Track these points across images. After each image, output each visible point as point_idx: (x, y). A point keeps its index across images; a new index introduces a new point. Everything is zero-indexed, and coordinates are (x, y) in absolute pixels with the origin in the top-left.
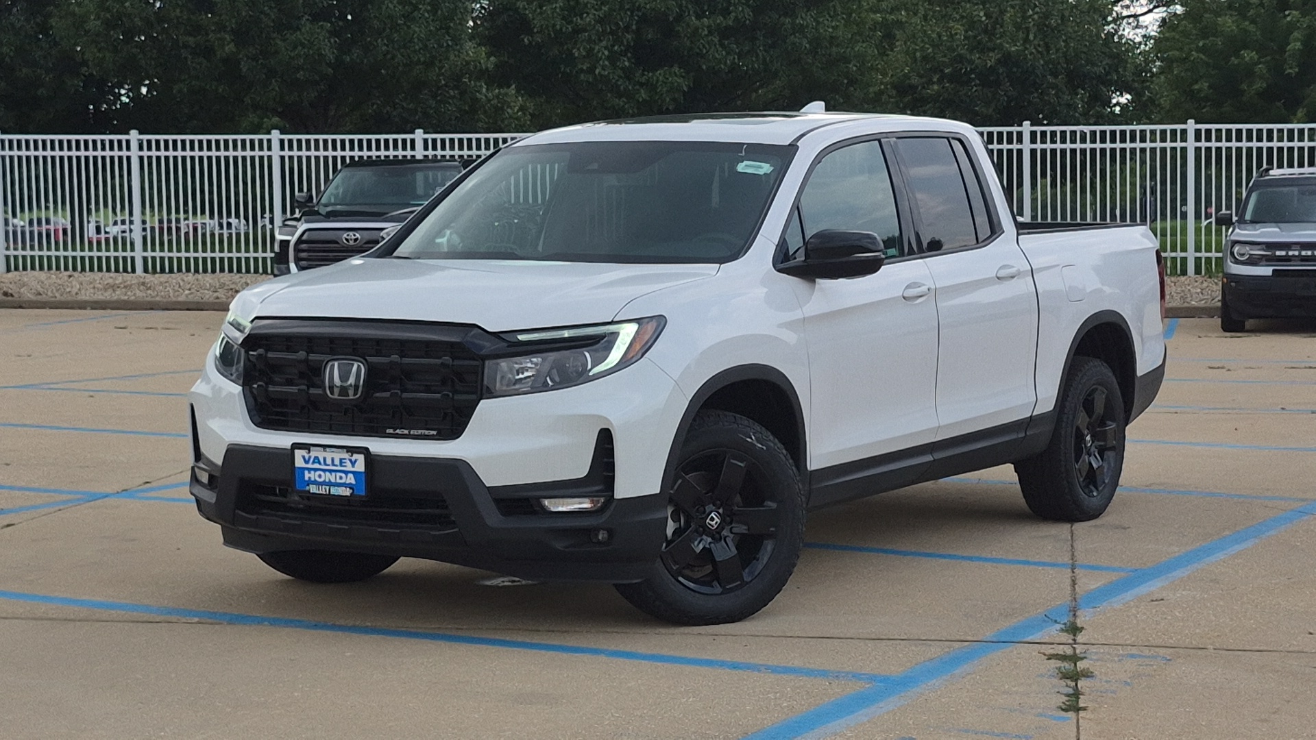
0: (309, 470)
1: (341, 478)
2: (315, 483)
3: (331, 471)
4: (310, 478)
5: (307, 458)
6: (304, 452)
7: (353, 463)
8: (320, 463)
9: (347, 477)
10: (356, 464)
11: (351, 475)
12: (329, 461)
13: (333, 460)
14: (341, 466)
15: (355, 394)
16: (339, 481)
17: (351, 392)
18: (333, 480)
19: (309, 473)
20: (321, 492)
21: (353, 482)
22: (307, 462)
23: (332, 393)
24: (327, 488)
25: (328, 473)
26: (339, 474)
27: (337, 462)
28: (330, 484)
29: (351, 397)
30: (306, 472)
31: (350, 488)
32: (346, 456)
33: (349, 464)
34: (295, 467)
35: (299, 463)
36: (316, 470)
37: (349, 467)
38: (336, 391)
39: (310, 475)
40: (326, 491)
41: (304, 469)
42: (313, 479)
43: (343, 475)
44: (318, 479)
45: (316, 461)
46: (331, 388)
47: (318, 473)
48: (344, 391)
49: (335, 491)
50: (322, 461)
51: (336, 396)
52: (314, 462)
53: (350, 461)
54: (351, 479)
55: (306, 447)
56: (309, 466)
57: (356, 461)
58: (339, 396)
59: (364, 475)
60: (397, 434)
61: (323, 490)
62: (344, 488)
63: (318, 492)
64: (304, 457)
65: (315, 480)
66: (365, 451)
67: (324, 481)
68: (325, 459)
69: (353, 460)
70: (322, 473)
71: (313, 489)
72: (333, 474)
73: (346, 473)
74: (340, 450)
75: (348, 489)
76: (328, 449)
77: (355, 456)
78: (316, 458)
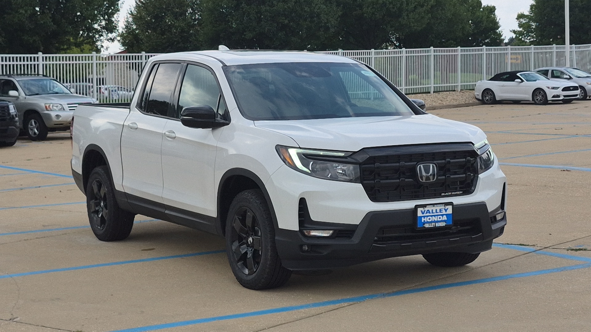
0: (424, 217)
1: (440, 218)
2: (428, 222)
3: (435, 216)
4: (424, 221)
5: (423, 211)
6: (422, 209)
7: (446, 210)
8: (430, 213)
9: (443, 217)
10: (448, 210)
11: (445, 216)
12: (434, 211)
13: (436, 210)
14: (440, 212)
15: (433, 179)
16: (439, 220)
17: (431, 177)
18: (436, 220)
19: (424, 218)
20: (431, 226)
21: (446, 219)
22: (423, 213)
23: (422, 180)
24: (434, 224)
25: (433, 217)
26: (439, 217)
27: (438, 211)
28: (435, 222)
29: (432, 181)
30: (423, 218)
31: (445, 222)
32: (443, 207)
33: (444, 211)
34: (417, 216)
35: (419, 214)
36: (428, 216)
37: (444, 212)
38: (424, 178)
39: (424, 219)
40: (433, 225)
41: (421, 217)
42: (426, 221)
43: (441, 217)
44: (428, 221)
45: (428, 212)
46: (422, 177)
47: (428, 218)
48: (428, 178)
49: (437, 225)
50: (431, 211)
51: (424, 181)
52: (427, 213)
53: (445, 209)
54: (445, 218)
55: (424, 206)
56: (425, 215)
57: (447, 209)
58: (426, 181)
59: (451, 216)
60: (446, 195)
61: (432, 225)
62: (442, 223)
63: (429, 227)
64: (422, 211)
65: (427, 222)
66: (451, 204)
67: (432, 221)
68: (432, 210)
69: (446, 208)
70: (430, 217)
71: (427, 226)
72: (436, 217)
73: (442, 215)
74: (441, 205)
75: (444, 223)
76: (435, 206)
77: (447, 207)
78: (429, 210)
